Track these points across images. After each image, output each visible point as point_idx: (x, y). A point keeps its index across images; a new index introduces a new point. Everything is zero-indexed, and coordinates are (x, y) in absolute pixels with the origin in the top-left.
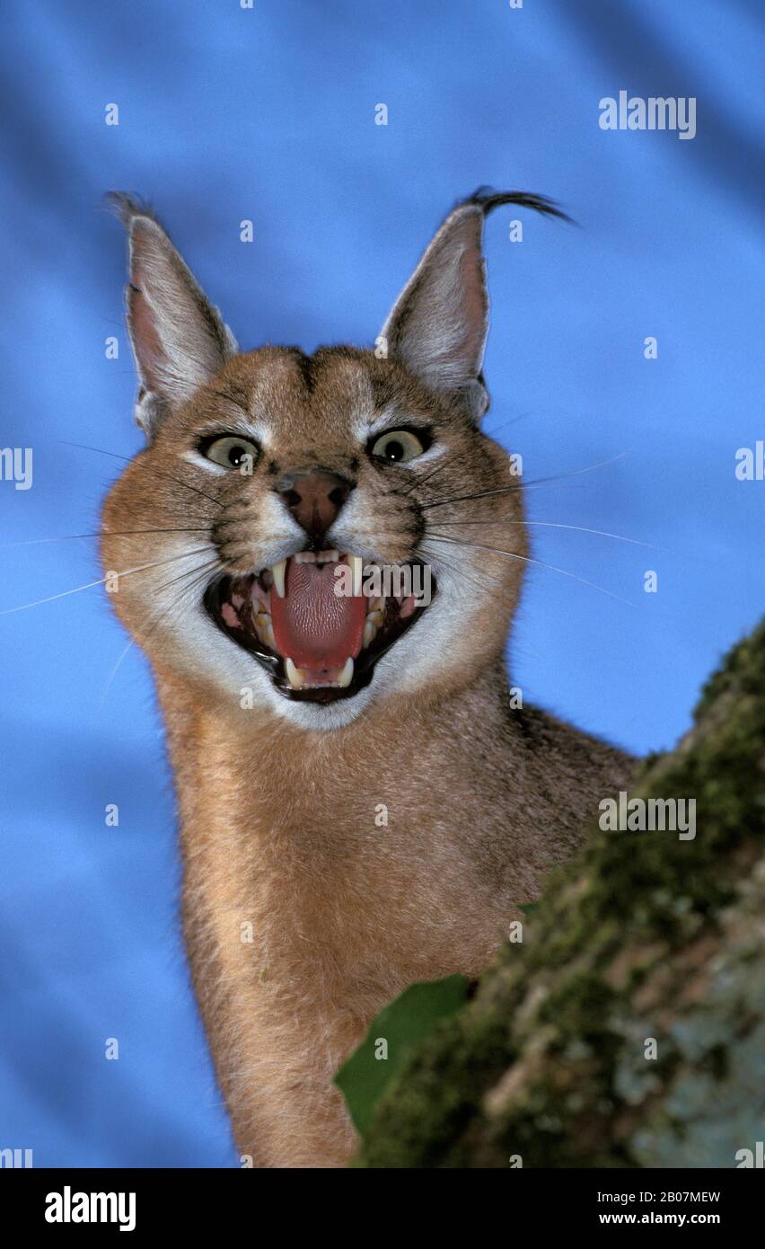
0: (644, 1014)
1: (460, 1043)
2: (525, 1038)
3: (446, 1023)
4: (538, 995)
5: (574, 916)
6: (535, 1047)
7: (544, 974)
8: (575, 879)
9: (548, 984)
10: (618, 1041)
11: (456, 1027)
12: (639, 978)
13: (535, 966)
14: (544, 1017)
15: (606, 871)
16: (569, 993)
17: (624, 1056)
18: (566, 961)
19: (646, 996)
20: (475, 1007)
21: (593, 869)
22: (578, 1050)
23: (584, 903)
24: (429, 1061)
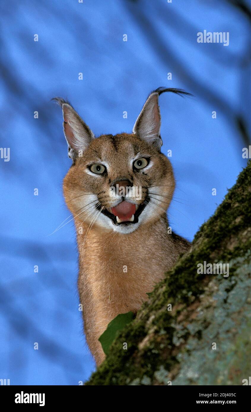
0: (180, 322)
1: (132, 330)
2: (149, 329)
3: (128, 325)
4: (152, 317)
5: (161, 296)
6: (151, 331)
7: (154, 312)
8: (162, 287)
9: (155, 314)
10: (173, 329)
11: (131, 325)
12: (179, 313)
13: (151, 310)
14: (153, 323)
15: (170, 285)
16: (160, 317)
17: (175, 333)
18: (160, 309)
19: (180, 318)
20: (135, 320)
21: (167, 284)
22: (163, 332)
23: (164, 293)
24: (123, 335)
